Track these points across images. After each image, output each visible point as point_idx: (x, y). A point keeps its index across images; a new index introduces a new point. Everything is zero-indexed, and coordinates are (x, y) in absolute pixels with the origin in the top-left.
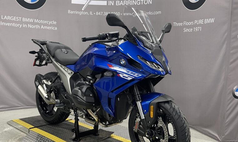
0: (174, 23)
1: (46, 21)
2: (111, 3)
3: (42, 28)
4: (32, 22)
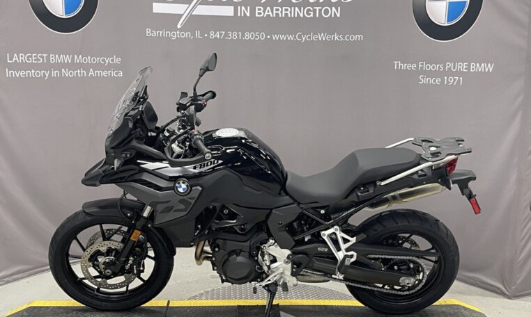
0: (396, 62)
1: (98, 59)
2: (245, 11)
3: (91, 75)
4: (70, 62)
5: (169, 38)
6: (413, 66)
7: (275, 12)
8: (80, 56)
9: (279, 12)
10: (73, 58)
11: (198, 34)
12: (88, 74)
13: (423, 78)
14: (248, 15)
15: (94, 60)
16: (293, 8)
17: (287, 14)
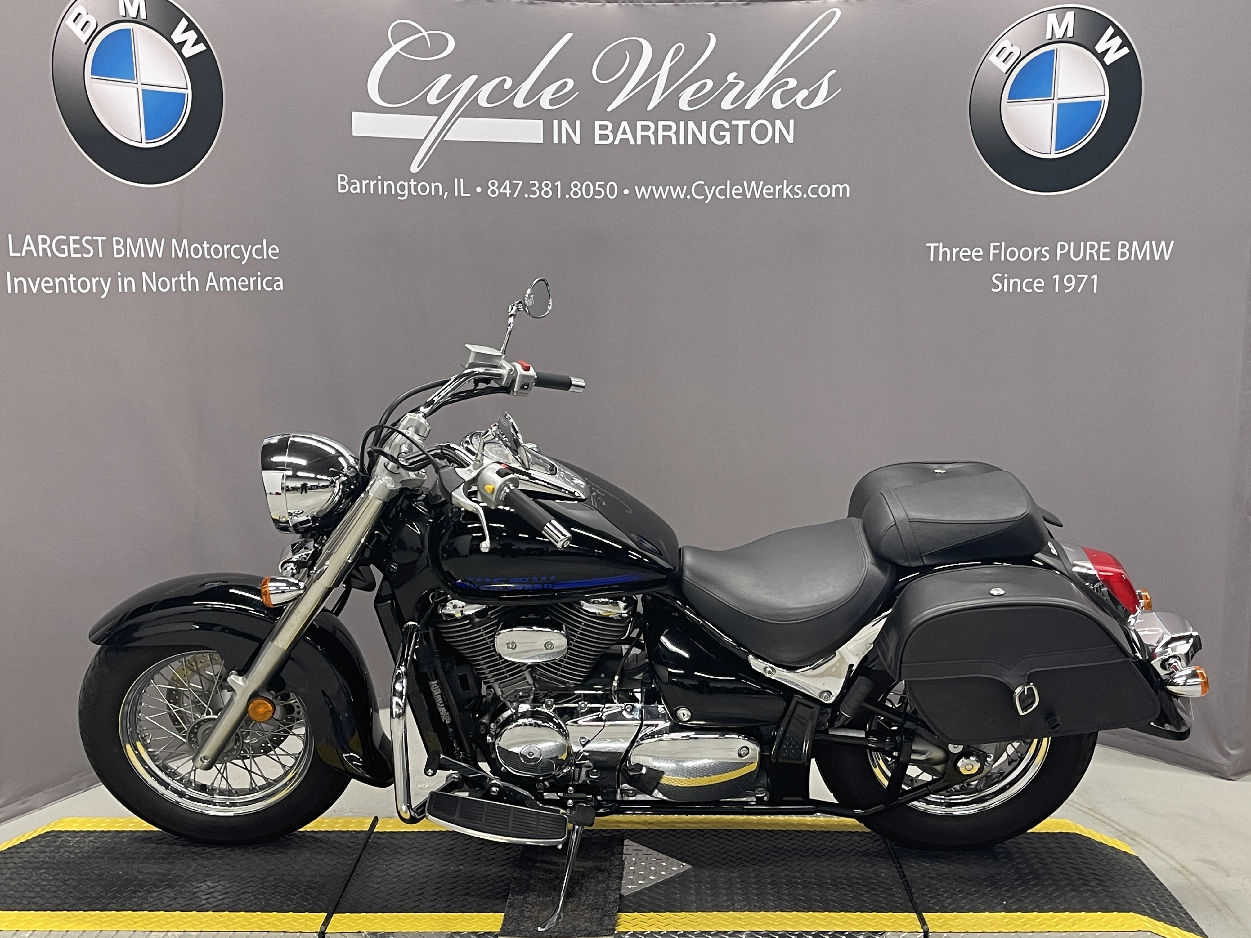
0: (932, 245)
1: (226, 248)
2: (569, 131)
3: (212, 287)
4: (160, 255)
5: (392, 198)
6: (976, 254)
7: (639, 133)
8: (185, 241)
9: (650, 133)
10: (168, 245)
11: (459, 187)
12: (203, 284)
13: (1001, 279)
14: (577, 140)
15: (217, 252)
16: (682, 124)
17: (670, 137)
